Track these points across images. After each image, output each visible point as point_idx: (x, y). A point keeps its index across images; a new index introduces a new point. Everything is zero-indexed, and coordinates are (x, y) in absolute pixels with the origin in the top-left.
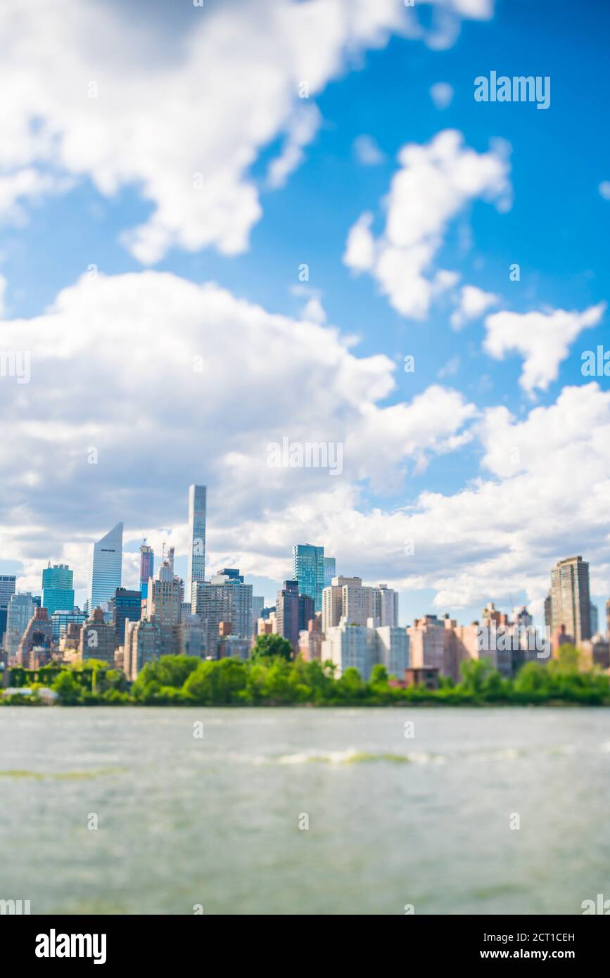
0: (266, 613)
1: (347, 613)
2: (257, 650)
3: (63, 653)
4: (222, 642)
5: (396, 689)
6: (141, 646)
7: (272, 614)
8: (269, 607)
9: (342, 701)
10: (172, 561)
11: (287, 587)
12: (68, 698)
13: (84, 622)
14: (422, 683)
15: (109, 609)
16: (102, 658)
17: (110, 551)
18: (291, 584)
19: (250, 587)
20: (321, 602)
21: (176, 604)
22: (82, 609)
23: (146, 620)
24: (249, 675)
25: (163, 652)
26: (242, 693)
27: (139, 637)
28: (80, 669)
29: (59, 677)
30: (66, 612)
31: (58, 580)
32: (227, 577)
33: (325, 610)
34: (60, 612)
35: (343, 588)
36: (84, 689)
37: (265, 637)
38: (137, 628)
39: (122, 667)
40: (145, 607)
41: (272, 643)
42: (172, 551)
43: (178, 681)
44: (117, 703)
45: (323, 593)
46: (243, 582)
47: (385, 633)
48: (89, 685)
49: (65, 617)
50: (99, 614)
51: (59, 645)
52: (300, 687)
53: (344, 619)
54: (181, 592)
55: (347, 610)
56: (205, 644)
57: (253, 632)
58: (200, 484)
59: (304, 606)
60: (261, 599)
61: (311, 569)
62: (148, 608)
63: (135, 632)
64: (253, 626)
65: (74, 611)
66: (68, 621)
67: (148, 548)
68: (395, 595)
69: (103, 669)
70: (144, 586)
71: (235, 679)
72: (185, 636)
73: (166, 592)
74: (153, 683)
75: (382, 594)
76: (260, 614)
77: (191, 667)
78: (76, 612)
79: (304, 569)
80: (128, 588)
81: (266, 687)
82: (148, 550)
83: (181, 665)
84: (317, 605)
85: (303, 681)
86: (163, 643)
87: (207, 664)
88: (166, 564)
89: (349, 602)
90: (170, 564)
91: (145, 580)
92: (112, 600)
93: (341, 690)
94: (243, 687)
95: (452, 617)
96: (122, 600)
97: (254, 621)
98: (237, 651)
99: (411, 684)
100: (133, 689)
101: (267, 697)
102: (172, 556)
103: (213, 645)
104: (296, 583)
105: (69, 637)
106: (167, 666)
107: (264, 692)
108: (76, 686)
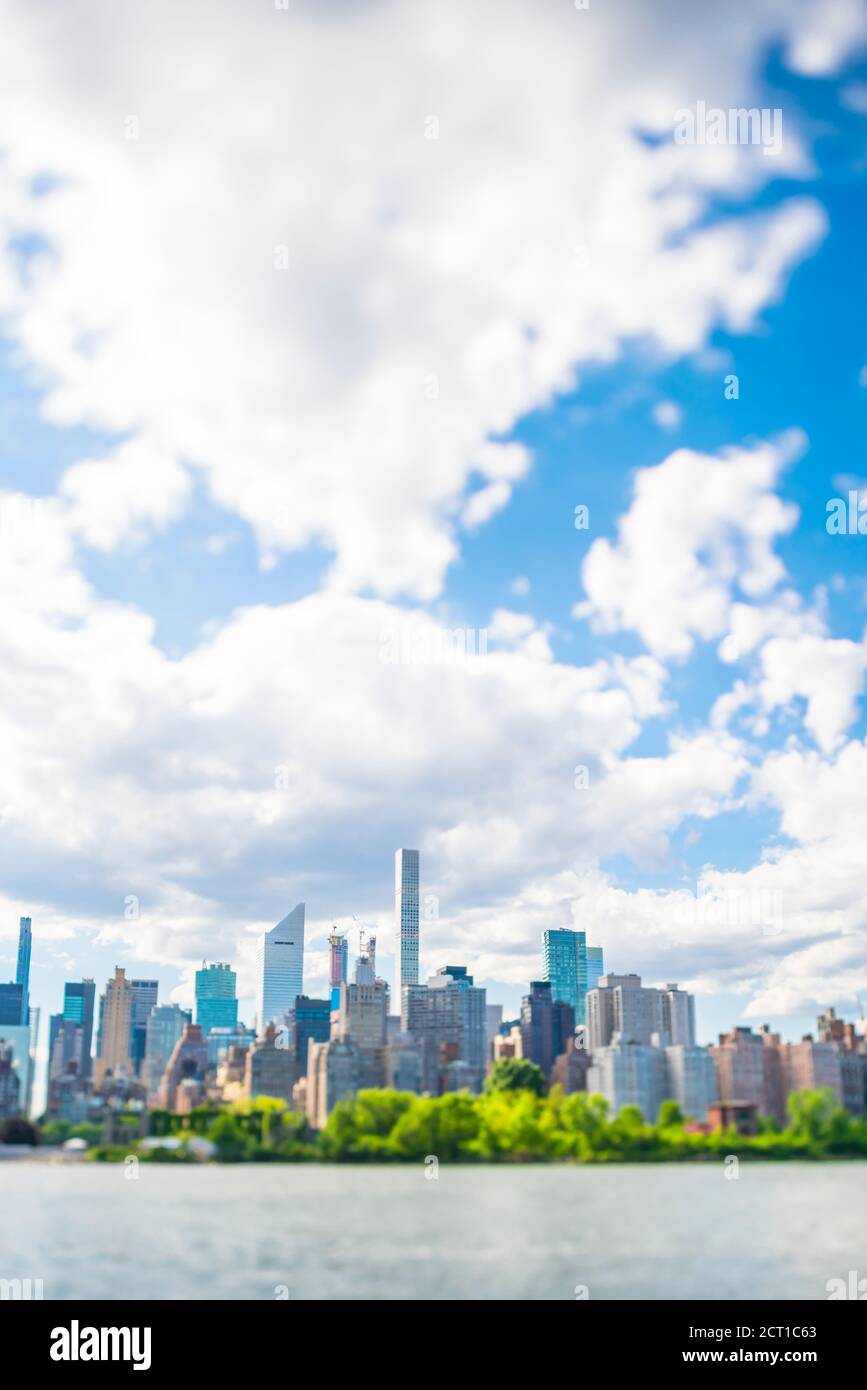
0: (505, 1029)
1: (621, 1026)
2: (495, 1082)
3: (221, 1089)
4: (445, 1071)
5: (696, 1137)
6: (331, 1078)
7: (515, 1030)
8: (511, 1020)
9: (618, 1155)
10: (373, 956)
11: (535, 991)
12: (230, 1151)
13: (252, 1044)
14: (733, 1127)
15: (286, 1026)
16: (277, 1095)
17: (287, 943)
18: (539, 987)
19: (483, 992)
20: (583, 1011)
21: (379, 1019)
22: (249, 1027)
23: (337, 1040)
24: (482, 1119)
25: (362, 1086)
26: (475, 1145)
27: (329, 1065)
28: (247, 1111)
29: (216, 1124)
30: (227, 1030)
31: (216, 985)
32: (449, 978)
33: (589, 1023)
34: (219, 1030)
35: (616, 989)
36: (252, 1141)
37: (506, 1064)
38: (325, 1052)
39: (304, 1108)
40: (336, 1022)
41: (515, 1072)
42: (373, 942)
43: (383, 1128)
44: (298, 1159)
45: (587, 998)
46: (471, 983)
47: (676, 1053)
48: (256, 1132)
49: (225, 1038)
50: (271, 1033)
51: (216, 1077)
52: (556, 1135)
53: (617, 1036)
54: (386, 999)
55: (621, 1021)
56: (420, 1073)
57: (489, 1055)
58: (409, 848)
59: (559, 1017)
60: (498, 1009)
61: (569, 964)
62: (339, 1024)
63: (323, 1059)
64: (489, 1047)
65: (239, 1030)
66: (229, 1043)
67: (339, 938)
68: (690, 999)
69: (279, 1111)
70: (335, 993)
71: (464, 1123)
72: (392, 1062)
73: (364, 1001)
74: (348, 1131)
75: (672, 998)
76: (497, 1029)
77: (401, 1107)
78: (240, 1030)
79: (558, 964)
80: (312, 996)
81: (508, 1135)
82: (339, 941)
83: (387, 1104)
84: (578, 1015)
85: (561, 1127)
86: (362, 1074)
87: (422, 1104)
88: (364, 961)
89: (624, 1011)
90: (370, 960)
91: (336, 984)
92: (291, 1012)
93: (616, 1140)
94: (474, 1135)
95: (773, 1030)
96: (304, 1013)
97: (489, 1041)
98: (465, 1084)
99: (717, 1130)
100: (319, 1139)
101: (510, 1151)
102: (373, 950)
103: (432, 1074)
104: (547, 985)
105: (232, 1065)
106: (367, 1105)
107: (505, 1143)
108: (240, 1135)
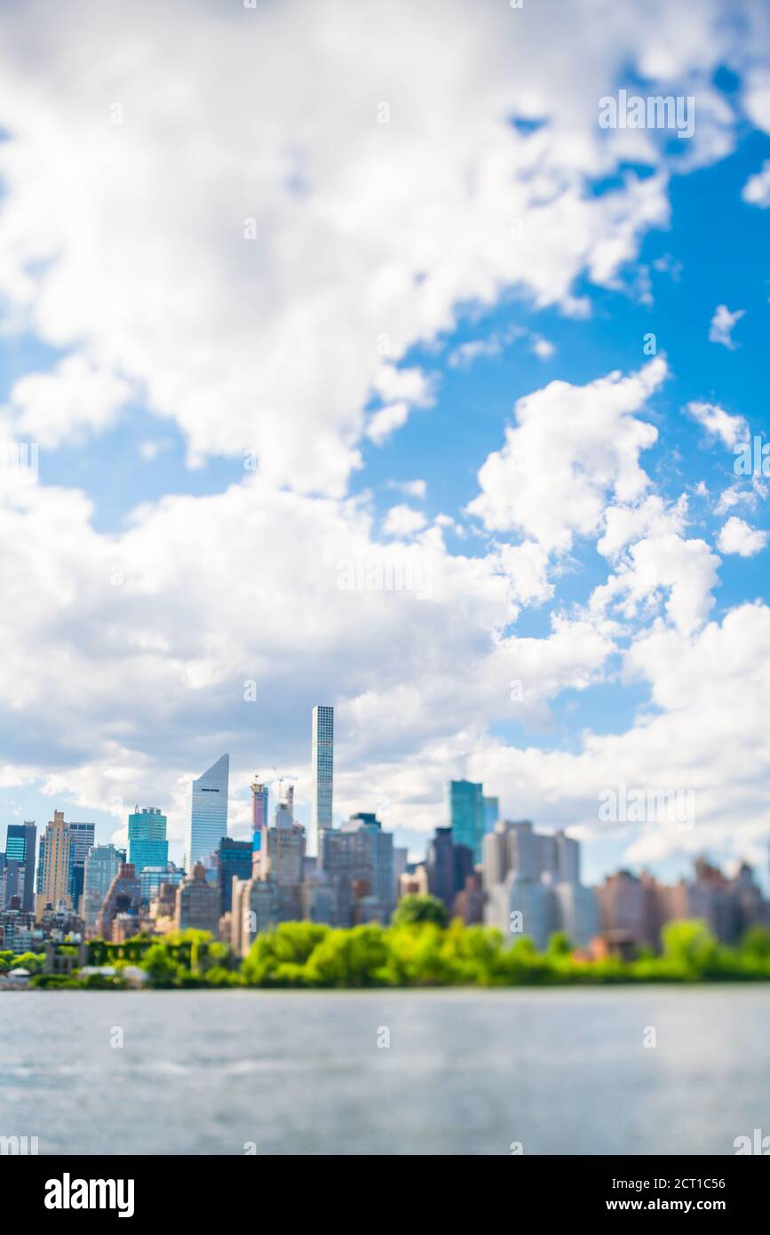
0: (411, 869)
1: (516, 866)
2: (402, 916)
3: (154, 921)
4: (357, 906)
5: (581, 965)
6: (255, 909)
7: (420, 870)
8: (416, 861)
9: (513, 980)
10: (291, 802)
11: (439, 836)
12: (161, 980)
13: (181, 881)
14: (617, 956)
15: (213, 865)
16: (204, 928)
17: (212, 790)
18: (443, 833)
19: (390, 835)
20: (481, 852)
21: (297, 860)
22: (179, 866)
23: (259, 878)
24: (390, 950)
25: (281, 920)
26: (385, 973)
27: (252, 901)
28: (177, 942)
29: (150, 953)
30: (158, 869)
31: (148, 826)
32: (360, 823)
33: (487, 862)
34: (151, 869)
35: (511, 834)
36: (181, 968)
37: (412, 900)
38: (248, 889)
39: (229, 939)
40: (258, 862)
41: (420, 907)
42: (291, 790)
43: (301, 957)
44: (224, 985)
45: (484, 841)
46: (380, 828)
47: (565, 892)
48: (185, 961)
49: (156, 876)
50: (199, 871)
51: (149, 911)
52: (457, 963)
53: (513, 875)
54: (303, 842)
55: (516, 861)
56: (334, 908)
57: (396, 892)
58: (325, 705)
59: (460, 858)
60: (404, 852)
61: (469, 811)
62: (262, 864)
63: (246, 894)
64: (396, 884)
65: (169, 869)
66: (160, 881)
67: (260, 786)
68: (577, 845)
69: (206, 943)
70: (257, 835)
71: (375, 954)
72: (309, 897)
73: (283, 843)
74: (269, 960)
75: (560, 843)
76: (404, 869)
77: (317, 938)
78: (171, 869)
79: (460, 811)
80: (236, 839)
81: (414, 964)
82: (260, 790)
83: (305, 936)
84: (476, 856)
85: (462, 956)
86: (281, 909)
87: (336, 937)
88: (283, 807)
89: (518, 853)
90: (289, 806)
91: (257, 828)
92: (216, 853)
93: (511, 968)
94: (383, 964)
95: (651, 873)
96: (228, 854)
97: (397, 879)
98: (375, 918)
99: (602, 958)
100: (244, 967)
101: (415, 976)
102: (291, 797)
103: (345, 909)
104: (450, 831)
105: (162, 901)
106: (287, 937)
107: (411, 970)
108: (171, 963)
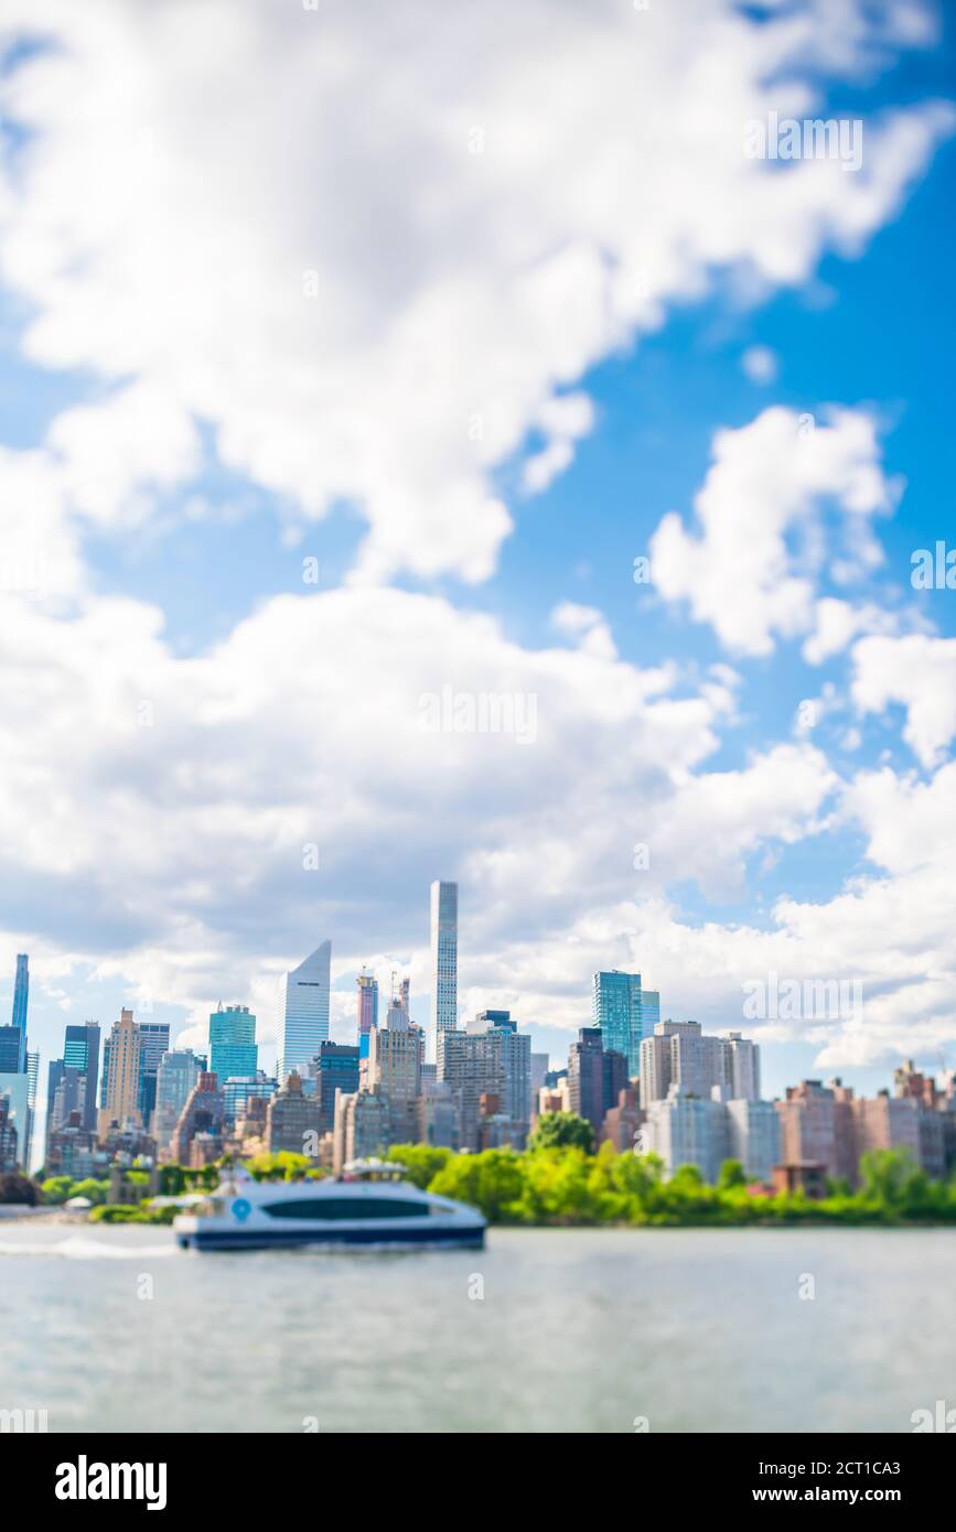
0: (551, 1080)
1: (679, 1078)
2: (539, 1138)
3: (240, 1142)
4: (486, 1125)
5: (759, 1199)
6: (360, 1131)
7: (562, 1081)
8: (557, 1070)
9: (675, 1219)
10: (406, 999)
11: (584, 1038)
13: (273, 1094)
14: (800, 1189)
15: (311, 1075)
17: (311, 984)
18: (590, 1034)
19: (527, 1038)
20: (638, 1060)
21: (413, 1067)
22: (270, 1075)
23: (366, 1091)
24: (526, 1178)
25: (392, 1141)
26: (517, 1207)
27: (356, 1118)
28: (267, 1168)
30: (246, 1079)
31: (232, 1029)
32: (490, 1023)
33: (644, 1073)
34: (237, 1079)
35: (672, 1038)
37: (552, 1118)
38: (353, 1103)
39: (331, 1164)
40: (365, 1071)
41: (562, 1126)
42: (406, 983)
43: (422, 1180)
45: (641, 1046)
46: (515, 1031)
47: (739, 1109)
49: (243, 1087)
50: (294, 1081)
51: (233, 1130)
52: (606, 1196)
53: (675, 1088)
54: (421, 1047)
55: (679, 1071)
56: (458, 1128)
57: (533, 1109)
58: (447, 880)
59: (611, 1068)
60: (544, 1058)
61: (622, 1010)
62: (370, 1073)
63: (351, 1110)
64: (533, 1100)
65: (258, 1079)
66: (248, 1093)
67: (369, 979)
68: (755, 1049)
69: (302, 1168)
70: (365, 1039)
71: (506, 1183)
72: (427, 1115)
73: (396, 1048)
75: (735, 1048)
76: (543, 1080)
77: (437, 1164)
78: (260, 1080)
79: (610, 1010)
80: (340, 1041)
81: (553, 1196)
82: (369, 983)
83: (422, 1161)
84: (631, 1065)
85: (612, 1188)
86: (393, 1127)
87: (461, 1161)
88: (396, 1004)
89: (682, 1061)
90: (403, 1003)
91: (365, 1029)
92: (315, 1060)
93: (672, 1202)
94: (517, 1196)
95: (845, 1084)
96: (330, 1061)
97: (533, 1092)
98: (507, 1140)
99: (782, 1192)
101: (556, 1212)
102: (406, 992)
103: (470, 1129)
104: (598, 1032)
105: (250, 1118)
107: (551, 1204)
